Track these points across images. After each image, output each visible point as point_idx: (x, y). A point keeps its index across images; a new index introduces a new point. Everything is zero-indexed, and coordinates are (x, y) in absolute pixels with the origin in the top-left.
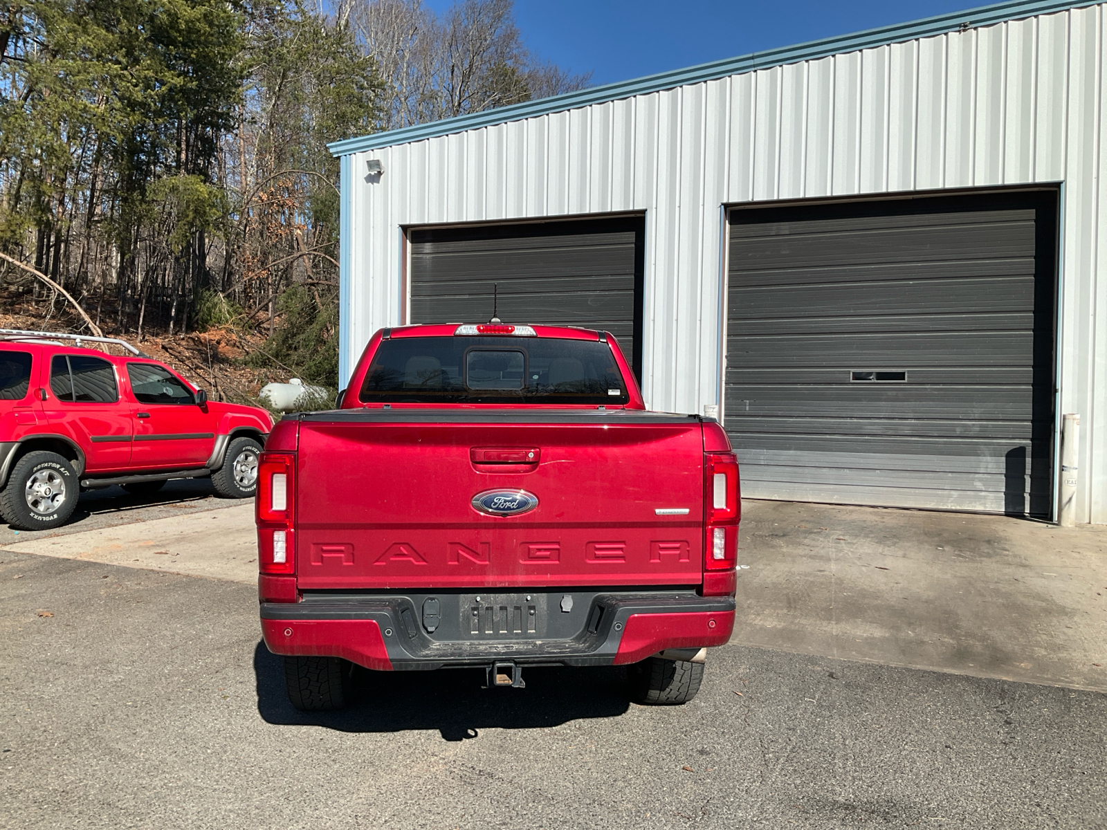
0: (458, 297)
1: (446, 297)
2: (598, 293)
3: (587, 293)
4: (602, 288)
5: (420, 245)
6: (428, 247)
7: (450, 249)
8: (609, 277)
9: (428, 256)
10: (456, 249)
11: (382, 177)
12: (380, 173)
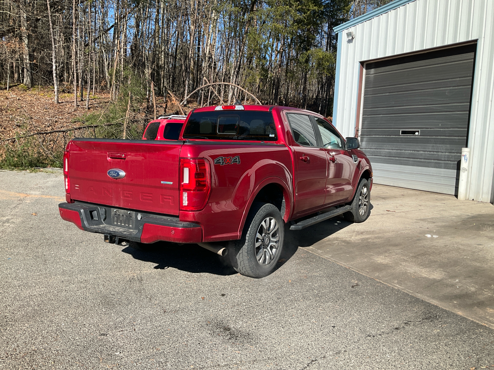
0: (384, 94)
1: (379, 95)
2: (451, 88)
3: (446, 88)
4: (454, 85)
5: (369, 70)
6: (372, 71)
7: (382, 71)
8: (458, 79)
9: (372, 75)
10: (385, 71)
11: (354, 39)
12: (353, 38)
